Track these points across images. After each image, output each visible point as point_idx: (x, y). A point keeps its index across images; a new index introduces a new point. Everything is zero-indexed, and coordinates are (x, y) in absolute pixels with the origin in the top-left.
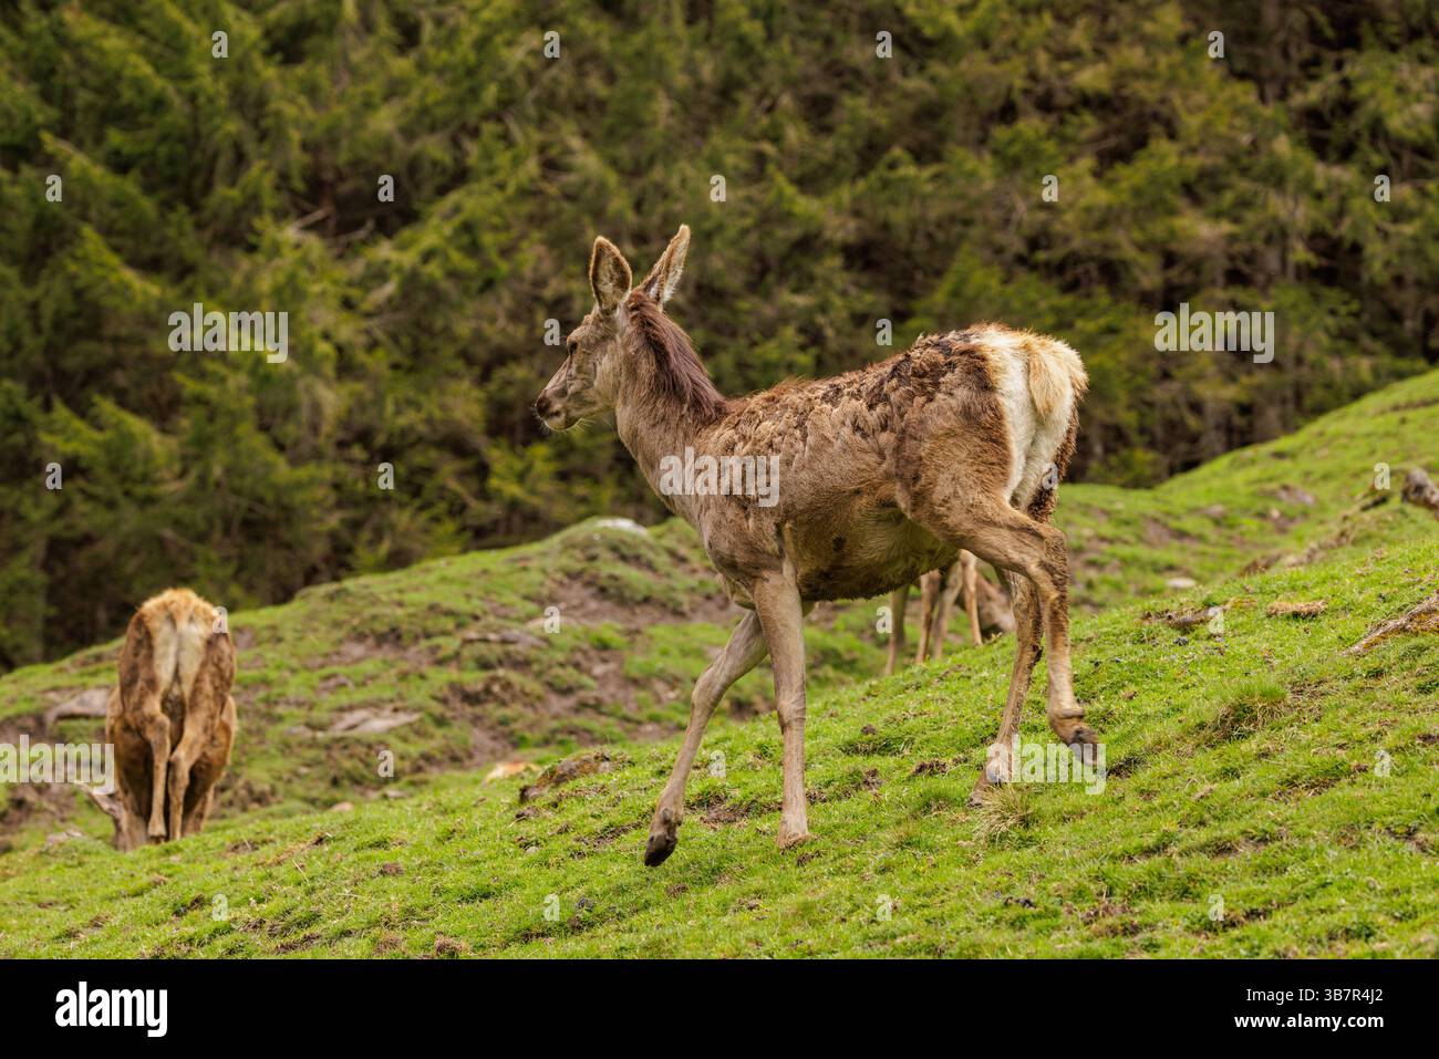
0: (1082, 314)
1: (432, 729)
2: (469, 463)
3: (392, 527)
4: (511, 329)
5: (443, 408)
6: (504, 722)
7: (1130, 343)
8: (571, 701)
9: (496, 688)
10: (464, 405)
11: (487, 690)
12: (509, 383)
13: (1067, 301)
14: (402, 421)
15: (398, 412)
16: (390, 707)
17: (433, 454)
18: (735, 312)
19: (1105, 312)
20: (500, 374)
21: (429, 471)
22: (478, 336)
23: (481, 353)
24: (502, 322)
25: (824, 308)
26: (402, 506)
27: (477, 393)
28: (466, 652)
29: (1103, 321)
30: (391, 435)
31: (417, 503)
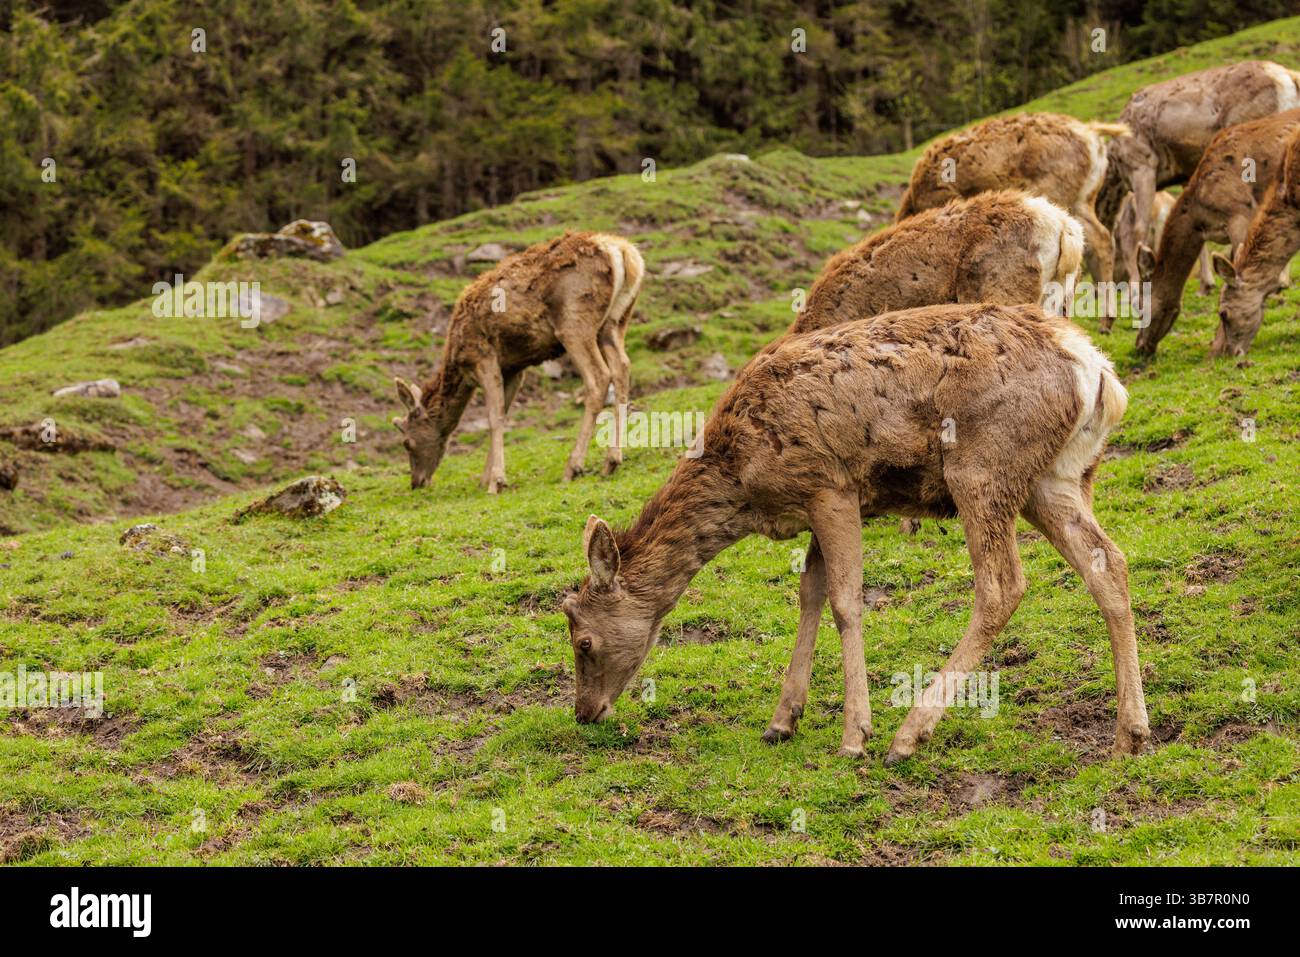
0: (534, 92)
1: (723, 276)
2: (141, 171)
3: (96, 210)
4: (172, 86)
5: (129, 134)
6: (760, 274)
7: (564, 111)
8: (787, 264)
9: (748, 253)
10: (143, 133)
11: (742, 254)
12: (168, 122)
13: (525, 83)
14: (105, 142)
15: (103, 136)
16: (691, 261)
17: (123, 164)
18: (311, 81)
19: (549, 91)
20: (164, 115)
21: (121, 176)
22: (151, 92)
23: (150, 101)
24: (167, 82)
25: (371, 81)
26: (103, 196)
27: (149, 127)
28: (716, 229)
29: (548, 97)
30: (99, 150)
31: (112, 194)
